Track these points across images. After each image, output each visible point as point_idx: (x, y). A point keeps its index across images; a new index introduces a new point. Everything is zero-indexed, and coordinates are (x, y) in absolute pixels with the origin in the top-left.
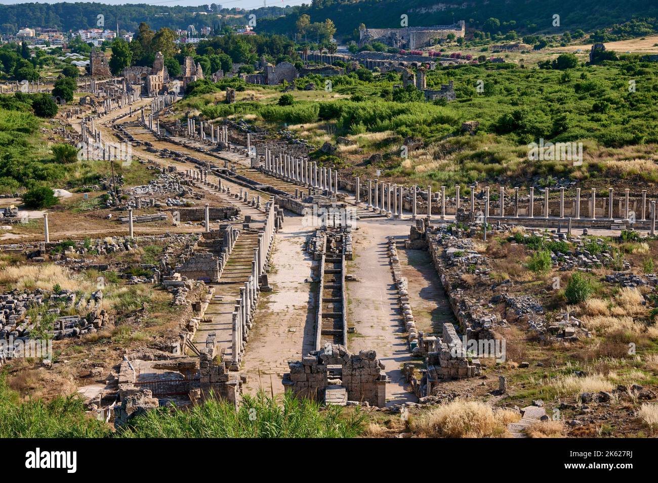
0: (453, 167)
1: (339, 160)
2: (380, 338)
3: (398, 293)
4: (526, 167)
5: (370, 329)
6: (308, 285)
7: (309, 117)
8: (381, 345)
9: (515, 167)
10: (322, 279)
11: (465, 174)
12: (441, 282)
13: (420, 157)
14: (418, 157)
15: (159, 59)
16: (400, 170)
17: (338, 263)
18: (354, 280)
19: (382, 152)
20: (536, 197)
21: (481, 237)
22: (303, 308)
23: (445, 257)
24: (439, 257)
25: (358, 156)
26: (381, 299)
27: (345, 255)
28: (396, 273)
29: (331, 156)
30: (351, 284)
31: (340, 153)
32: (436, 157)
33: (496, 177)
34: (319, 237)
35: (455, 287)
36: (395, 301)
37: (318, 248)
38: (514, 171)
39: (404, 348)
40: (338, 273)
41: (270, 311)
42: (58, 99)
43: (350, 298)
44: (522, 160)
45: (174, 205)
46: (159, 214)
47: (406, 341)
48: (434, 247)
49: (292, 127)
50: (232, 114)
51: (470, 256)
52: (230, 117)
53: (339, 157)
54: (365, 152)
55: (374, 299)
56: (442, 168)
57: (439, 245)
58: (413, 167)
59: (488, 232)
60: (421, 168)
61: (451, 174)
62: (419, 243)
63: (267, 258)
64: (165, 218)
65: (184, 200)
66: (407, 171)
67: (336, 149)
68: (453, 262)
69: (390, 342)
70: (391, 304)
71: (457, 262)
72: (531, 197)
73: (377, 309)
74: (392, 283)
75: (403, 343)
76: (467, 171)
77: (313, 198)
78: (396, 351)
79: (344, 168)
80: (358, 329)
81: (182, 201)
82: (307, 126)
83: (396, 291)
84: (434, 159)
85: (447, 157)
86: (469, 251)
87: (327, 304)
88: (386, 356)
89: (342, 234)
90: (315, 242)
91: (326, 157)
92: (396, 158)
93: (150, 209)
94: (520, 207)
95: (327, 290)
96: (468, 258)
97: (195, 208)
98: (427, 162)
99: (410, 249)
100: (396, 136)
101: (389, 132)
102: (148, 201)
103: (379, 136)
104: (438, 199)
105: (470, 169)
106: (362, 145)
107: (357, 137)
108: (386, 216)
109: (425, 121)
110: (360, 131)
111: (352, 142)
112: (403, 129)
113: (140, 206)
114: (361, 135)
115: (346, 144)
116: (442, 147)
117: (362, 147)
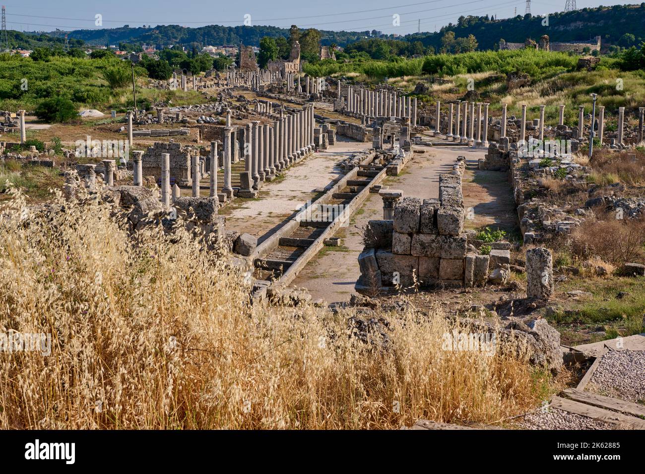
0: (562, 102)
6: (313, 195)
7: (412, 70)
9: (641, 98)
10: (335, 187)
13: (525, 94)
14: (521, 94)
15: (296, 48)
16: (497, 107)
17: (372, 175)
19: (481, 91)
24: (518, 170)
25: (452, 95)
27: (388, 168)
31: (430, 91)
32: (544, 94)
33: (616, 109)
34: (365, 153)
37: (355, 161)
38: (639, 102)
40: (363, 185)
45: (205, 122)
46: (182, 129)
48: (514, 160)
49: (391, 80)
54: (461, 91)
56: (549, 103)
57: (521, 159)
58: (514, 103)
60: (524, 103)
62: (498, 162)
64: (185, 133)
65: (220, 118)
67: (427, 89)
68: (536, 172)
71: (542, 171)
76: (579, 104)
81: (217, 119)
82: (407, 78)
84: (541, 96)
85: (557, 94)
92: (496, 97)
93: (174, 125)
98: (532, 98)
99: (484, 170)
100: (499, 74)
101: (492, 72)
102: (175, 116)
103: (480, 76)
104: (537, 127)
105: (584, 102)
106: (459, 84)
107: (454, 77)
108: (467, 145)
109: (537, 64)
110: (459, 73)
111: (448, 82)
112: (509, 68)
113: (162, 120)
114: (459, 75)
115: (440, 84)
116: (553, 84)
117: (458, 86)
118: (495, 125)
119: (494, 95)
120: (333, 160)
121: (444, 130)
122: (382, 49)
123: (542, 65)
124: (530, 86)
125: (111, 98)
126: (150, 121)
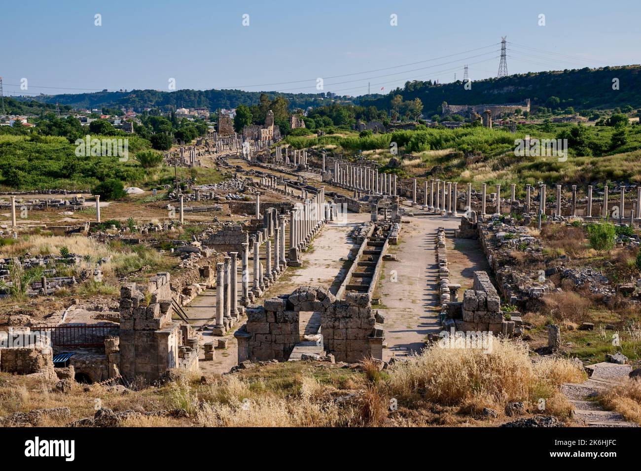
0: (510, 176)
1: (402, 172)
2: (407, 310)
3: (438, 272)
4: (583, 174)
5: (398, 302)
6: (342, 263)
8: (406, 317)
9: (573, 174)
10: (358, 257)
11: (522, 180)
12: (488, 263)
13: (480, 169)
14: (477, 169)
15: (270, 116)
16: (459, 180)
17: (380, 246)
18: (393, 259)
19: (443, 166)
20: (594, 198)
21: (536, 226)
22: (329, 281)
23: (495, 241)
24: (488, 241)
25: (421, 169)
26: (419, 276)
27: (389, 239)
28: (440, 255)
29: (395, 169)
30: (388, 264)
31: (403, 167)
32: (495, 168)
33: (553, 183)
34: (367, 225)
35: (502, 264)
36: (434, 279)
37: (363, 233)
38: (571, 177)
39: (434, 321)
40: (377, 254)
41: (290, 283)
42: (179, 141)
43: (384, 274)
44: (579, 168)
45: (232, 199)
46: (216, 205)
47: (437, 314)
48: (484, 232)
49: (365, 152)
50: (316, 145)
51: (522, 239)
52: (313, 147)
53: (402, 170)
54: (428, 166)
55: (410, 275)
56: (500, 177)
57: (489, 231)
58: (472, 177)
59: (543, 222)
60: (480, 177)
61: (509, 181)
62: (470, 232)
63: (306, 239)
64: (220, 209)
65: (244, 195)
66: (465, 180)
67: (400, 164)
68: (503, 243)
69: (418, 315)
70: (428, 281)
71: (507, 243)
72: (590, 198)
73: (411, 284)
74: (434, 263)
75: (434, 316)
76: (524, 179)
77: (369, 197)
78: (422, 324)
79: (406, 178)
80: (384, 301)
81: (241, 196)
82: (378, 151)
83: (437, 270)
84: (492, 170)
85: (505, 169)
86: (521, 234)
87: (356, 279)
88: (409, 327)
89: (391, 224)
90: (361, 229)
91: (391, 170)
92: (457, 171)
93: (209, 202)
94: (577, 208)
95: (361, 267)
96: (520, 240)
97: (252, 202)
98: (486, 173)
99: (460, 238)
100: (457, 152)
101: (451, 149)
102: (208, 194)
103: (442, 153)
104: (493, 200)
105: (528, 177)
106: (425, 160)
107: (421, 154)
108: (440, 214)
109: (487, 142)
110: (424, 150)
111: (416, 158)
112: (465, 146)
113: (199, 199)
114: (424, 152)
115: (410, 160)
116: (501, 160)
117: (425, 162)
118: (461, 198)
119: (455, 170)
120: (343, 231)
121: (420, 200)
122: (342, 114)
123: (490, 142)
124: (483, 161)
125: (145, 176)
126: (189, 199)
